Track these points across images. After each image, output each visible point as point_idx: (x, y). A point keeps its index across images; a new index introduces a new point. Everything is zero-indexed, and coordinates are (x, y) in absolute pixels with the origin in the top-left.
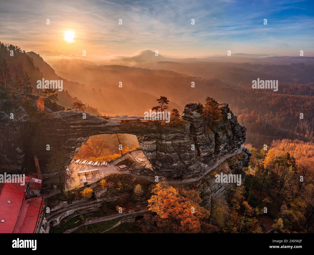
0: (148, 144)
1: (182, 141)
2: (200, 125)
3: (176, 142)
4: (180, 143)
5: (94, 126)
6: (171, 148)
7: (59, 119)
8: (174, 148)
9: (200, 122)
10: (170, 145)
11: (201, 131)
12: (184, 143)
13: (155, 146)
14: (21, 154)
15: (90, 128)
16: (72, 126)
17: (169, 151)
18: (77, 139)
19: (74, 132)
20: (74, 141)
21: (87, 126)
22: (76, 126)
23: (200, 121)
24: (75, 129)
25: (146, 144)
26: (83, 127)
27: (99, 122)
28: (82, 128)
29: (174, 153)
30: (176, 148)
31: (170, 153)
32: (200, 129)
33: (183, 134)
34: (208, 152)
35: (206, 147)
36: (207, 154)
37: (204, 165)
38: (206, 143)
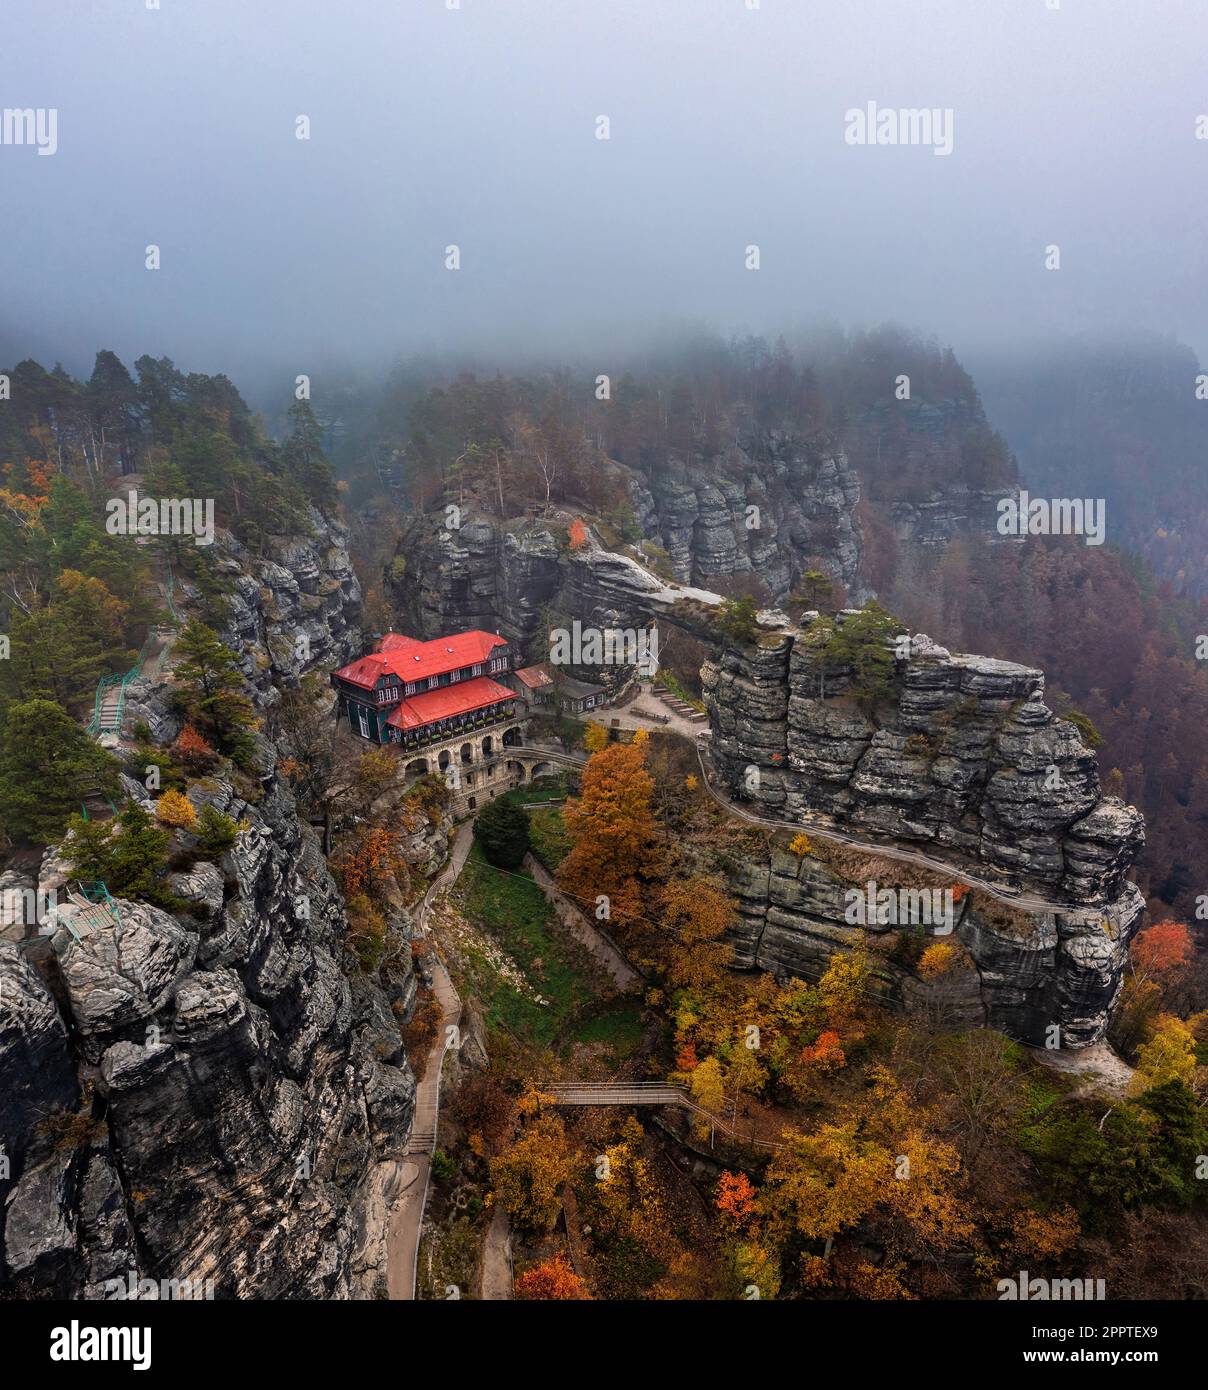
1: (747, 686)
2: (801, 666)
3: (737, 682)
4: (742, 689)
6: (728, 691)
7: (584, 564)
8: (732, 695)
10: (728, 684)
11: (798, 684)
12: (749, 692)
13: (716, 679)
16: (602, 583)
19: (604, 595)
20: (602, 613)
21: (624, 589)
22: (606, 584)
24: (606, 588)
26: (619, 588)
27: (641, 585)
28: (616, 591)
32: (799, 676)
33: (750, 666)
34: (809, 760)
35: (803, 740)
36: (807, 767)
37: (801, 801)
38: (805, 726)
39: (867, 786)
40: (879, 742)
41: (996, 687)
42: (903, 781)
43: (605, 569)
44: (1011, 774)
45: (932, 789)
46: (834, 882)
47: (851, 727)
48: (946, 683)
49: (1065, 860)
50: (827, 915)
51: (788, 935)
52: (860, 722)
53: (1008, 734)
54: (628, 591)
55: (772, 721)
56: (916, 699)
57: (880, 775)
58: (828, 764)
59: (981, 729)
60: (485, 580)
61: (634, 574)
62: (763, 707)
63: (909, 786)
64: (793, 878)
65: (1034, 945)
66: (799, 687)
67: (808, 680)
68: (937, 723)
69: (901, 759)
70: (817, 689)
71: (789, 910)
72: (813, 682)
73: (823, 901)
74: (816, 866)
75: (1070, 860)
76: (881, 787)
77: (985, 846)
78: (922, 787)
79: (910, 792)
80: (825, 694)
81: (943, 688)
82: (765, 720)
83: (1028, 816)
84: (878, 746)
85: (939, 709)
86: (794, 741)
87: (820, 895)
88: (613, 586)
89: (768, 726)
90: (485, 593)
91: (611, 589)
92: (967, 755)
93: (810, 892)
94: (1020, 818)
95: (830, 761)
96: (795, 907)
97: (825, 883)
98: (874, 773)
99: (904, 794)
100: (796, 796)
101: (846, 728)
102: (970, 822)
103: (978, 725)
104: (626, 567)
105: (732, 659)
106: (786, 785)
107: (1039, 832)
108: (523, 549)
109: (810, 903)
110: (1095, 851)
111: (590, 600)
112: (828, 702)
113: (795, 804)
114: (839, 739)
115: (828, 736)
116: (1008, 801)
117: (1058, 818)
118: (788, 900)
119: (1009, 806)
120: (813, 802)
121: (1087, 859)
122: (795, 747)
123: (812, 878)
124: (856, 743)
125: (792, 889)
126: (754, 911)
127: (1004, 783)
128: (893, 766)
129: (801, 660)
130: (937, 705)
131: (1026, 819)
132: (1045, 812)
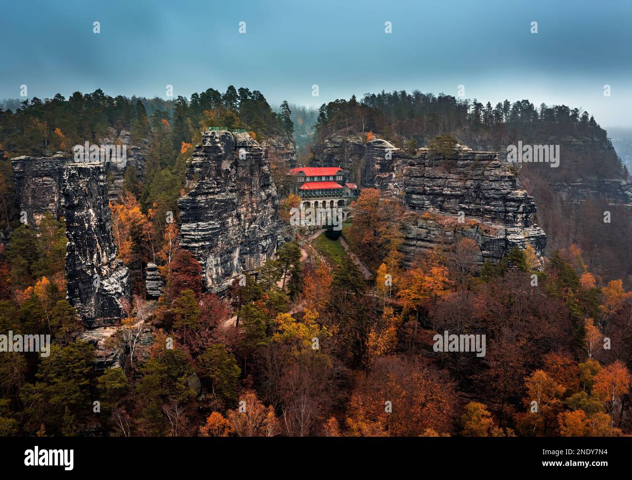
16: (375, 148)
18: (377, 158)
27: (387, 147)
34: (430, 187)
35: (428, 181)
36: (429, 190)
37: (429, 203)
38: (429, 176)
39: (446, 192)
41: (483, 157)
42: (457, 189)
43: (377, 144)
44: (487, 182)
45: (466, 191)
46: (436, 226)
47: (442, 174)
48: (470, 158)
50: (435, 240)
51: (423, 250)
52: (445, 173)
53: (487, 170)
54: (383, 149)
55: (420, 177)
56: (461, 163)
57: (450, 187)
59: (480, 170)
60: (339, 156)
61: (384, 144)
62: (418, 173)
63: (459, 190)
64: (424, 228)
65: (496, 237)
66: (427, 164)
68: (467, 170)
69: (456, 182)
70: (432, 163)
71: (422, 240)
72: (431, 162)
73: (434, 235)
74: (431, 222)
75: (506, 208)
76: (450, 191)
77: (482, 207)
78: (463, 190)
79: (459, 193)
80: (435, 165)
81: (469, 159)
82: (418, 177)
83: (492, 193)
84: (450, 178)
85: (468, 166)
86: (426, 182)
87: (432, 232)
89: (419, 179)
90: (338, 160)
91: (378, 150)
92: (475, 178)
93: (428, 233)
95: (436, 186)
96: (426, 239)
97: (434, 227)
98: (448, 187)
99: (457, 193)
100: (427, 202)
101: (441, 175)
102: (478, 201)
103: (478, 169)
104: (383, 142)
105: (410, 161)
106: (424, 198)
107: (496, 199)
108: (351, 142)
109: (429, 236)
110: (513, 203)
111: (371, 155)
112: (436, 168)
113: (427, 205)
114: (437, 178)
116: (486, 189)
117: (501, 194)
118: (423, 236)
119: (487, 191)
120: (433, 203)
121: (510, 206)
122: (426, 184)
123: (430, 226)
124: (444, 180)
125: (423, 232)
126: (412, 243)
127: (485, 184)
128: (453, 184)
129: (428, 155)
130: (467, 165)
131: (492, 195)
132: (498, 192)
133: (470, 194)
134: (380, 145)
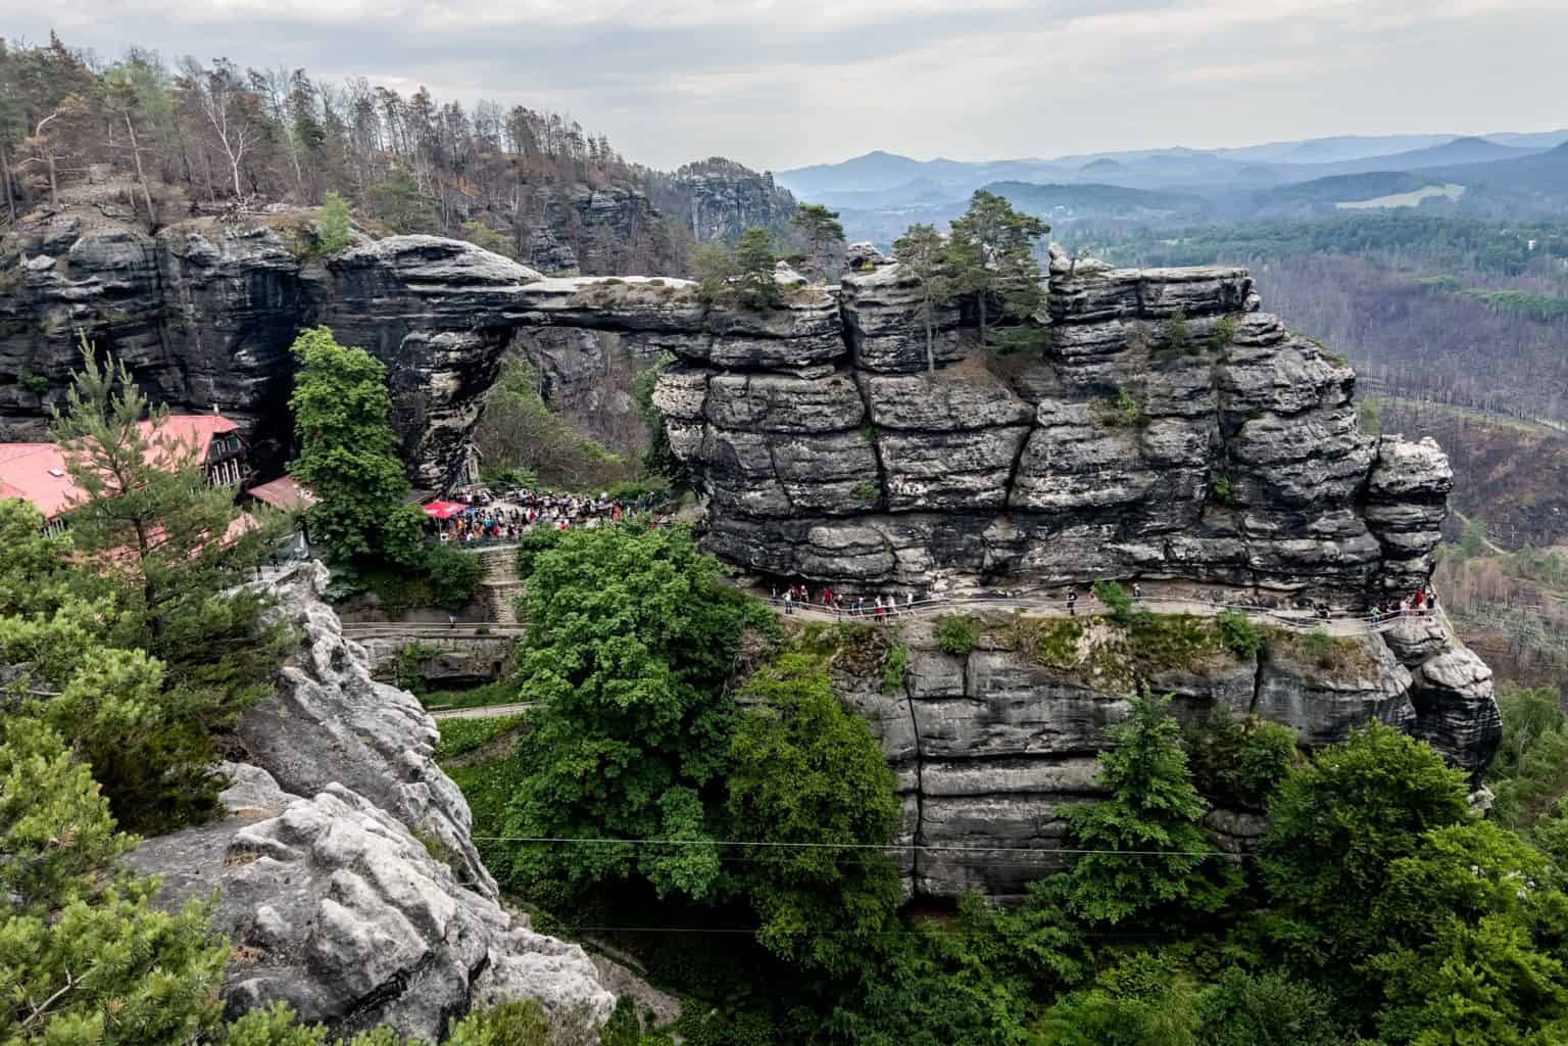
0: (679, 387)
1: (784, 383)
2: (887, 322)
3: (758, 382)
4: (774, 390)
5: (484, 289)
6: (738, 405)
7: (371, 261)
8: (750, 410)
9: (885, 306)
10: (738, 393)
11: (886, 352)
12: (791, 391)
13: (700, 397)
14: (250, 372)
15: (471, 295)
16: (416, 288)
17: (731, 419)
18: (433, 335)
19: (421, 310)
20: (423, 343)
21: (464, 289)
22: (427, 289)
23: (887, 301)
24: (424, 295)
25: (671, 386)
26: (453, 290)
27: (501, 275)
28: (449, 295)
29: (749, 431)
30: (756, 410)
31: (734, 431)
32: (882, 340)
33: (786, 345)
34: (932, 480)
35: (916, 448)
36: (928, 495)
37: (925, 560)
38: (918, 424)
39: (1049, 497)
40: (1050, 417)
41: (1201, 296)
42: (1105, 475)
43: (416, 260)
44: (1269, 420)
45: (1151, 478)
46: (1036, 681)
47: (994, 406)
48: (1121, 307)
49: (1380, 538)
50: (1035, 747)
51: (974, 811)
52: (1003, 397)
53: (1240, 363)
54: (476, 289)
55: (845, 431)
56: (1086, 337)
57: (1068, 471)
58: (967, 478)
59: (1198, 365)
61: (479, 261)
62: (827, 410)
63: (1115, 480)
64: (955, 698)
65: (1389, 686)
66: (888, 359)
67: (903, 343)
68: (1125, 372)
69: (1094, 438)
70: (918, 354)
71: (961, 761)
72: (913, 345)
73: (1022, 724)
74: (998, 661)
75: (1389, 536)
76: (1073, 492)
77: (1258, 549)
78: (1136, 478)
79: (1119, 491)
80: (936, 361)
81: (1118, 316)
82: (833, 432)
83: (1319, 479)
84: (1053, 425)
85: (1122, 348)
86: (899, 453)
87: (1015, 714)
88: (440, 288)
89: (840, 442)
91: (436, 295)
92: (1193, 408)
93: (997, 714)
94: (1310, 485)
95: (972, 472)
96: (975, 753)
97: (1025, 688)
98: (1058, 471)
99: (1111, 496)
100: (911, 554)
101: (987, 410)
102: (1221, 520)
103: (1192, 359)
104: (462, 251)
105: (740, 347)
106: (893, 539)
107: (1332, 502)
108: (228, 257)
109: (1000, 734)
110: (1418, 512)
111: (392, 325)
112: (943, 374)
113: (917, 568)
114: (977, 430)
115: (963, 430)
116: (1283, 461)
117: (1355, 474)
118: (959, 744)
119: (1288, 470)
120: (944, 555)
121: (1414, 527)
122: (903, 463)
123: (997, 686)
124: (1005, 433)
125: (957, 719)
127: (1268, 437)
128: (1083, 452)
129: (884, 310)
130: (1115, 346)
131: (1319, 484)
132: (1336, 468)
133: (1181, 492)
134: (446, 268)
